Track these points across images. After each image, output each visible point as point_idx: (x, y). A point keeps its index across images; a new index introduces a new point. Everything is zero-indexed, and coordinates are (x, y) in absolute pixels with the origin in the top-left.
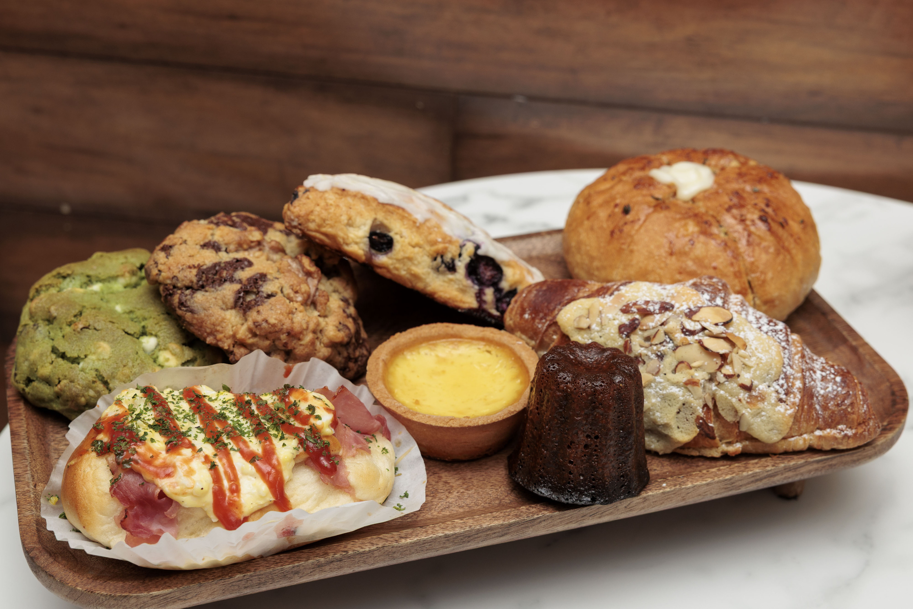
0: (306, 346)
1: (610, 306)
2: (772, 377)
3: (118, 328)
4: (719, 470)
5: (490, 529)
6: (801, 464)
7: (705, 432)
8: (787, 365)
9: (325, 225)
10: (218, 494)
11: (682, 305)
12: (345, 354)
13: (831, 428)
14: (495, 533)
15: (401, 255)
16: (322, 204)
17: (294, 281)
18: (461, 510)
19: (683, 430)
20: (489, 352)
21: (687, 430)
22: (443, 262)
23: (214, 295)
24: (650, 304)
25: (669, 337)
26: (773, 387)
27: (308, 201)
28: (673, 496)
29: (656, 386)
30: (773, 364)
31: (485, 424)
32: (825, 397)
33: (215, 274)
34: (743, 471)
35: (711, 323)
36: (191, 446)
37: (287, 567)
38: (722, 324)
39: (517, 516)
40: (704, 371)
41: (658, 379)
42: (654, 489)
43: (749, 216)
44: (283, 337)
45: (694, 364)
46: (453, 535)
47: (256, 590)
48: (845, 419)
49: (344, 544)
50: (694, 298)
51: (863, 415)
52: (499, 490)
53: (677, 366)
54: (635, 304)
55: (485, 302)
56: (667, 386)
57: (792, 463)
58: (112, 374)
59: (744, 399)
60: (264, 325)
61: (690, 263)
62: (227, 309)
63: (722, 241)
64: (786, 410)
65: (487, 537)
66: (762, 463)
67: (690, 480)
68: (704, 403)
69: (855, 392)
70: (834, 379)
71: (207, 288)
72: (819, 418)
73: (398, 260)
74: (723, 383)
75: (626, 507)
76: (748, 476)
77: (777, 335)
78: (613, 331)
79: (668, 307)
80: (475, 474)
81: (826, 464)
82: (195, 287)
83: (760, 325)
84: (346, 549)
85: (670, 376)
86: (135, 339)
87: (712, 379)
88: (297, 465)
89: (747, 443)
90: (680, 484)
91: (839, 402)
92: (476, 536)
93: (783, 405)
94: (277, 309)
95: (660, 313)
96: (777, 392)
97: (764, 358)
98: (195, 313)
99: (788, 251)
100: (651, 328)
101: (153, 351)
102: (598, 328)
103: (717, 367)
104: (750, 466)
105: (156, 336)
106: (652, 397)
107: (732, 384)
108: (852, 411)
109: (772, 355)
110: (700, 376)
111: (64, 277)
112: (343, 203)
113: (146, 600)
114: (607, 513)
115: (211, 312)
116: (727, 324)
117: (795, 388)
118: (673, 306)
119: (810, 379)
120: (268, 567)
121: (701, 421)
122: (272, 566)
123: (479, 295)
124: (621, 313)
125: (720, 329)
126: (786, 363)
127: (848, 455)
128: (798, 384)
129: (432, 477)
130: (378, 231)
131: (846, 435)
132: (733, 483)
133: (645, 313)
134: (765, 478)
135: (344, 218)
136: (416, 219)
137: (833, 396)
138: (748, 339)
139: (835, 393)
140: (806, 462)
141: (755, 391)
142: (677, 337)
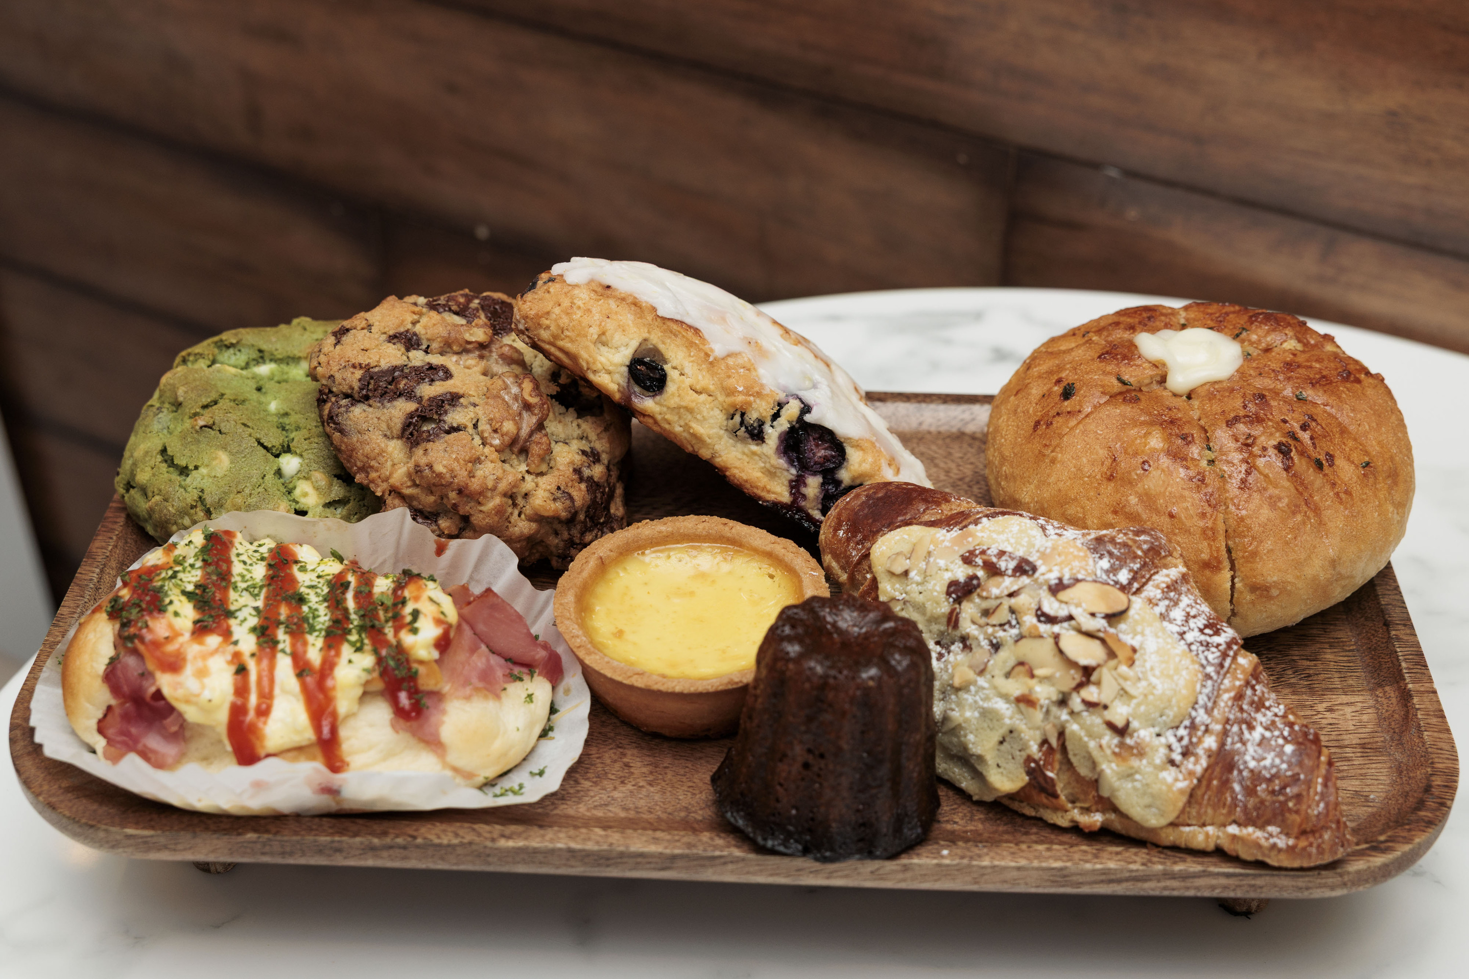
0: (488, 515)
1: (946, 547)
2: (1168, 720)
3: (250, 435)
4: (1049, 849)
5: (642, 855)
6: (1194, 873)
7: (1038, 783)
8: (1202, 707)
9: (563, 336)
10: (237, 712)
11: (1050, 571)
12: (566, 535)
13: (1256, 827)
14: (650, 863)
15: (673, 402)
16: (566, 303)
17: (497, 414)
18: (623, 814)
19: (1004, 772)
20: (772, 577)
21: (1010, 772)
22: (742, 423)
23: (378, 413)
24: (1004, 558)
25: (1016, 619)
26: (1166, 738)
27: (547, 295)
28: (956, 873)
29: (977, 692)
30: (1174, 701)
31: (686, 692)
32: (1256, 776)
33: (390, 383)
34: (1087, 861)
35: (1085, 610)
36: (227, 634)
37: (324, 839)
38: (1103, 615)
39: (689, 846)
40: (1053, 685)
41: (981, 681)
42: (925, 854)
43: (1262, 440)
44: (453, 495)
45: (1038, 672)
46: (581, 851)
47: (279, 860)
48: (1280, 818)
49: (416, 825)
50: (1076, 564)
51: (1314, 819)
52: (698, 796)
53: (1013, 668)
54: (983, 552)
55: (804, 497)
56: (991, 696)
57: (1178, 867)
58: (219, 500)
59: (1109, 747)
60: (427, 472)
61: (1133, 500)
62: (393, 438)
63: (1199, 473)
64: (1176, 780)
65: (636, 867)
66: (1127, 854)
67: (992, 854)
68: (1044, 737)
69: (1309, 777)
70: (1283, 746)
71: (371, 402)
72: (1236, 806)
73: (672, 409)
74: (1079, 713)
75: (872, 872)
76: (1094, 870)
77: (1206, 653)
78: (938, 588)
79: (1027, 568)
80: (676, 762)
81: (1244, 882)
82: (356, 396)
83: (1185, 629)
84: (415, 833)
85: (1001, 681)
86: (272, 458)
87: (1063, 702)
88: (366, 695)
89: (1113, 816)
90: (971, 858)
91: (1277, 788)
92: (619, 860)
93: (1173, 770)
94: (452, 452)
95: (1013, 575)
96: (1170, 747)
97: (1161, 686)
98: (345, 436)
99: (1317, 511)
100: (993, 596)
101: (292, 477)
102: (918, 579)
103: (1073, 684)
104: (1105, 855)
105: (301, 456)
106: (967, 708)
107: (1094, 718)
108: (1295, 808)
109: (1177, 685)
110: (1044, 693)
111: (228, 347)
112: (598, 308)
113: (118, 837)
114: (840, 874)
115: (366, 437)
116: (1113, 618)
117: (1201, 747)
118: (1034, 569)
119: (1236, 738)
120: (296, 833)
121: (1033, 765)
122: (303, 833)
123: (796, 485)
124: (961, 562)
125: (1099, 623)
126: (1201, 702)
127: (1286, 876)
128: (1210, 742)
129: (612, 751)
130: (647, 360)
131: (1274, 846)
132: (1065, 876)
133: (993, 570)
134: (1127, 880)
135: (594, 332)
136: (712, 350)
137: (1268, 776)
138: (1144, 649)
139: (1274, 771)
140: (1204, 871)
141: (1131, 736)
142: (1025, 622)
